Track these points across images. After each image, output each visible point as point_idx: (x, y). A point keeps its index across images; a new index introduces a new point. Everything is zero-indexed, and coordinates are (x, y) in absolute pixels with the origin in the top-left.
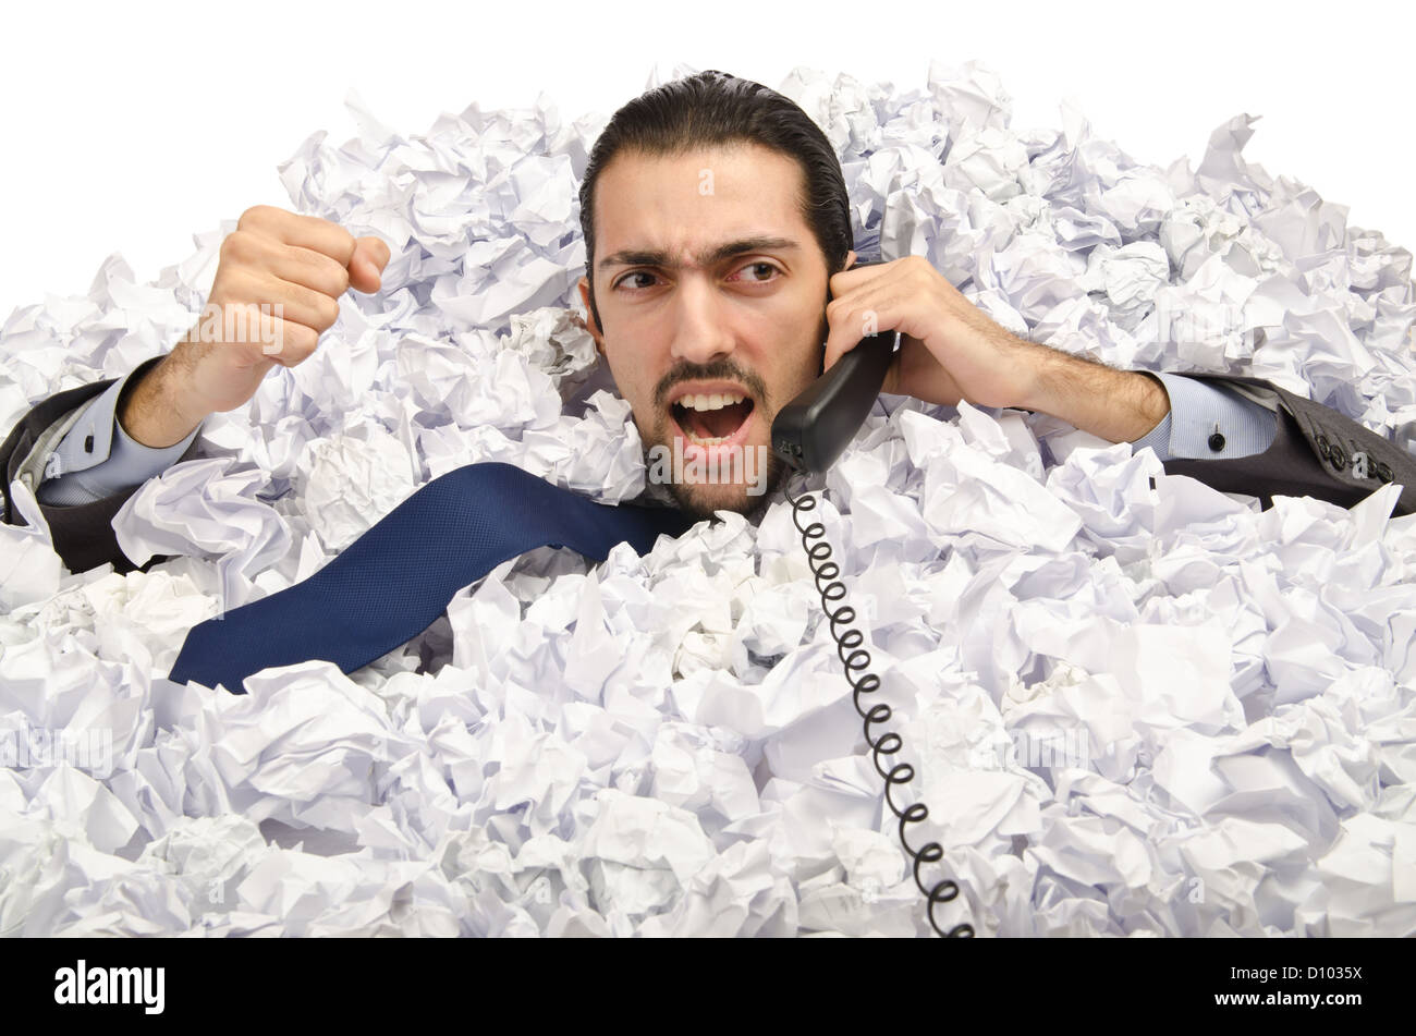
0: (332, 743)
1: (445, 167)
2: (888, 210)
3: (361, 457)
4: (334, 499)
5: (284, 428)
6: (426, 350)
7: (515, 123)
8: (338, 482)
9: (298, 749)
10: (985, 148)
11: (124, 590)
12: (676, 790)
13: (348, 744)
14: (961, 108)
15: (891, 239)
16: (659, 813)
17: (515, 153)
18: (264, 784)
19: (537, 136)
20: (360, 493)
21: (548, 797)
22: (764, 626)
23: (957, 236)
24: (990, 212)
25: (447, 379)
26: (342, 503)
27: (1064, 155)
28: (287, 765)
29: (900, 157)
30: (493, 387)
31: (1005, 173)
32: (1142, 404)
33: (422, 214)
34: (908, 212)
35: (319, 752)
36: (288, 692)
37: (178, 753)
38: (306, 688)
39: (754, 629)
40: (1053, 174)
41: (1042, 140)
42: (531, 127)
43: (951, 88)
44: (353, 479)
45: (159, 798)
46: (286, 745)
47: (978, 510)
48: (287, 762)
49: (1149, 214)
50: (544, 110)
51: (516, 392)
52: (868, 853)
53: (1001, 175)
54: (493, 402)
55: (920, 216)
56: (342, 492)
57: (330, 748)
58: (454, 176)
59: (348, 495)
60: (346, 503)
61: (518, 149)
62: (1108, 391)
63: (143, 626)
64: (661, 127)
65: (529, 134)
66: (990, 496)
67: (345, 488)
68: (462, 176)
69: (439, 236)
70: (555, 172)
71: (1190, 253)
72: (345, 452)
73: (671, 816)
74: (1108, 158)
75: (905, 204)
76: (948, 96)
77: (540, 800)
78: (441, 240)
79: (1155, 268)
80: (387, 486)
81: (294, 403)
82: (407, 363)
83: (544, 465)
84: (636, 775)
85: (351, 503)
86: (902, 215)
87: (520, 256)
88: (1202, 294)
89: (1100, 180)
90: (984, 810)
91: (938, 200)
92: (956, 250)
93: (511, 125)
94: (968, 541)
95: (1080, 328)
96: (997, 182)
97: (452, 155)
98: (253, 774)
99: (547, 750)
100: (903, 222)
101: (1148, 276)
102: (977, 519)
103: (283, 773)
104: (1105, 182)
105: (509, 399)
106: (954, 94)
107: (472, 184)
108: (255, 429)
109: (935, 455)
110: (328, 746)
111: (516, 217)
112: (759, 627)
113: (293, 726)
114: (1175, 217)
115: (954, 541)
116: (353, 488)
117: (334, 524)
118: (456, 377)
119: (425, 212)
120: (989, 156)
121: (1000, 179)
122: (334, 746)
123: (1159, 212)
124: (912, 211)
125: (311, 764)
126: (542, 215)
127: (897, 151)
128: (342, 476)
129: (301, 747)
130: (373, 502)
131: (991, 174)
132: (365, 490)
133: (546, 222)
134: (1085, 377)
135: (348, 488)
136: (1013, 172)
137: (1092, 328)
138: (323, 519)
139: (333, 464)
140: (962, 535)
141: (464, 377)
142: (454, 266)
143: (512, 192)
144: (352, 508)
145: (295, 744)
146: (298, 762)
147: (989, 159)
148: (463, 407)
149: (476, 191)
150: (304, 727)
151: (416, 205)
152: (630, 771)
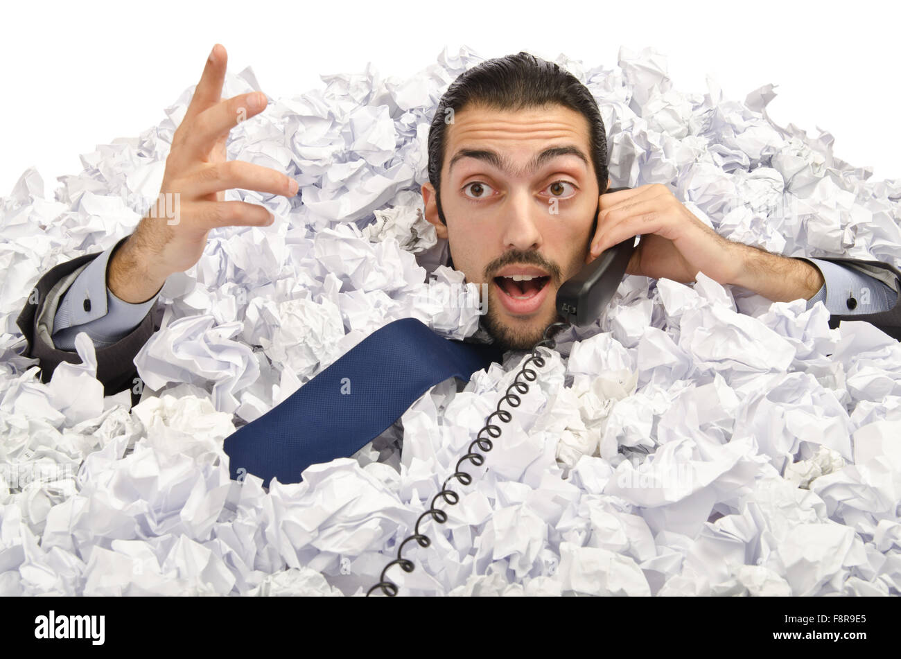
0: (370, 514)
1: (319, 113)
2: (614, 145)
3: (318, 314)
4: (300, 342)
5: (226, 292)
6: (336, 240)
7: (352, 83)
8: (302, 329)
9: (347, 519)
10: (670, 105)
11: (162, 408)
12: (611, 541)
13: (380, 514)
14: (643, 79)
15: (616, 165)
16: (611, 559)
17: (351, 103)
18: (325, 546)
19: (366, 92)
20: (316, 339)
21: (528, 549)
22: (630, 427)
23: (662, 163)
24: (677, 147)
25: (352, 260)
26: (304, 345)
27: (710, 110)
28: (341, 531)
29: (614, 109)
30: (380, 264)
31: (681, 122)
32: (806, 279)
33: (300, 144)
34: (630, 148)
35: (363, 521)
36: (331, 480)
37: (250, 526)
38: (343, 477)
39: (623, 429)
40: (703, 122)
41: (696, 100)
42: (364, 86)
43: (637, 65)
44: (314, 329)
45: (239, 558)
46: (338, 517)
47: (732, 345)
48: (341, 529)
49: (768, 150)
50: (373, 75)
51: (394, 267)
52: (765, 582)
53: (680, 123)
54: (381, 274)
55: (639, 150)
56: (305, 338)
57: (369, 518)
58: (323, 119)
59: (309, 340)
60: (307, 345)
61: (354, 101)
62: (786, 272)
63: (190, 436)
64: (502, 90)
65: (362, 91)
66: (740, 336)
67: (307, 335)
68: (328, 120)
69: (314, 160)
70: (378, 116)
71: (797, 175)
72: (306, 310)
73: (620, 561)
74: (736, 112)
75: (627, 141)
76: (635, 70)
77: (523, 551)
78: (316, 163)
79: (776, 185)
80: (332, 336)
81: (229, 273)
82: (322, 249)
83: (426, 317)
84: (580, 533)
85: (310, 345)
86: (624, 149)
87: (363, 173)
88: (824, 203)
89: (733, 126)
90: (835, 550)
91: (650, 140)
92: (659, 173)
93: (349, 84)
94: (726, 366)
95: (751, 228)
96: (678, 127)
97: (323, 106)
98: (315, 539)
99: (523, 517)
100: (625, 154)
101: (773, 190)
102: (733, 351)
103: (337, 538)
104: (738, 129)
105: (390, 272)
106: (638, 69)
107: (333, 126)
108: (212, 293)
109: (687, 308)
110: (365, 518)
111: (357, 147)
112: (627, 427)
113: (341, 506)
114: (785, 152)
115: (716, 366)
116: (312, 336)
117: (295, 358)
118: (359, 259)
119: (303, 143)
120: (672, 110)
121: (680, 126)
122: (372, 517)
123: (774, 148)
124: (632, 146)
125: (357, 530)
126: (378, 145)
127: (612, 106)
128: (305, 326)
129: (350, 518)
130: (324, 346)
131: (675, 123)
132: (319, 338)
133: (380, 150)
134: (772, 263)
135: (309, 336)
136: (687, 121)
137: (757, 228)
138: (287, 354)
139: (298, 318)
140: (721, 361)
141: (366, 258)
142: (315, 180)
143: (350, 130)
144: (310, 349)
145: (346, 517)
146: (347, 529)
147: (672, 112)
148: (364, 278)
149: (337, 130)
150: (351, 504)
151: (297, 138)
152: (576, 529)
